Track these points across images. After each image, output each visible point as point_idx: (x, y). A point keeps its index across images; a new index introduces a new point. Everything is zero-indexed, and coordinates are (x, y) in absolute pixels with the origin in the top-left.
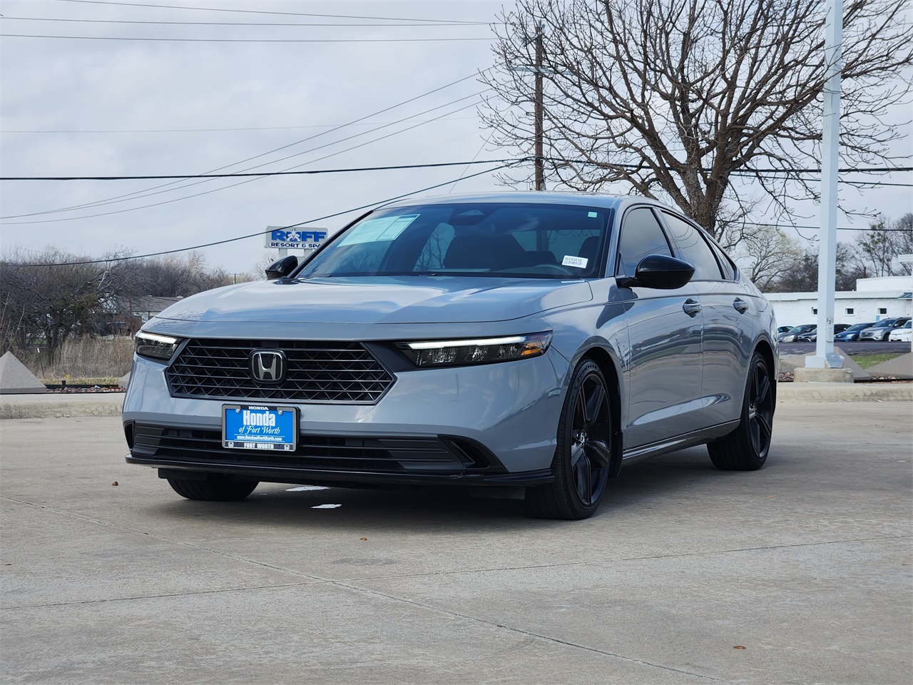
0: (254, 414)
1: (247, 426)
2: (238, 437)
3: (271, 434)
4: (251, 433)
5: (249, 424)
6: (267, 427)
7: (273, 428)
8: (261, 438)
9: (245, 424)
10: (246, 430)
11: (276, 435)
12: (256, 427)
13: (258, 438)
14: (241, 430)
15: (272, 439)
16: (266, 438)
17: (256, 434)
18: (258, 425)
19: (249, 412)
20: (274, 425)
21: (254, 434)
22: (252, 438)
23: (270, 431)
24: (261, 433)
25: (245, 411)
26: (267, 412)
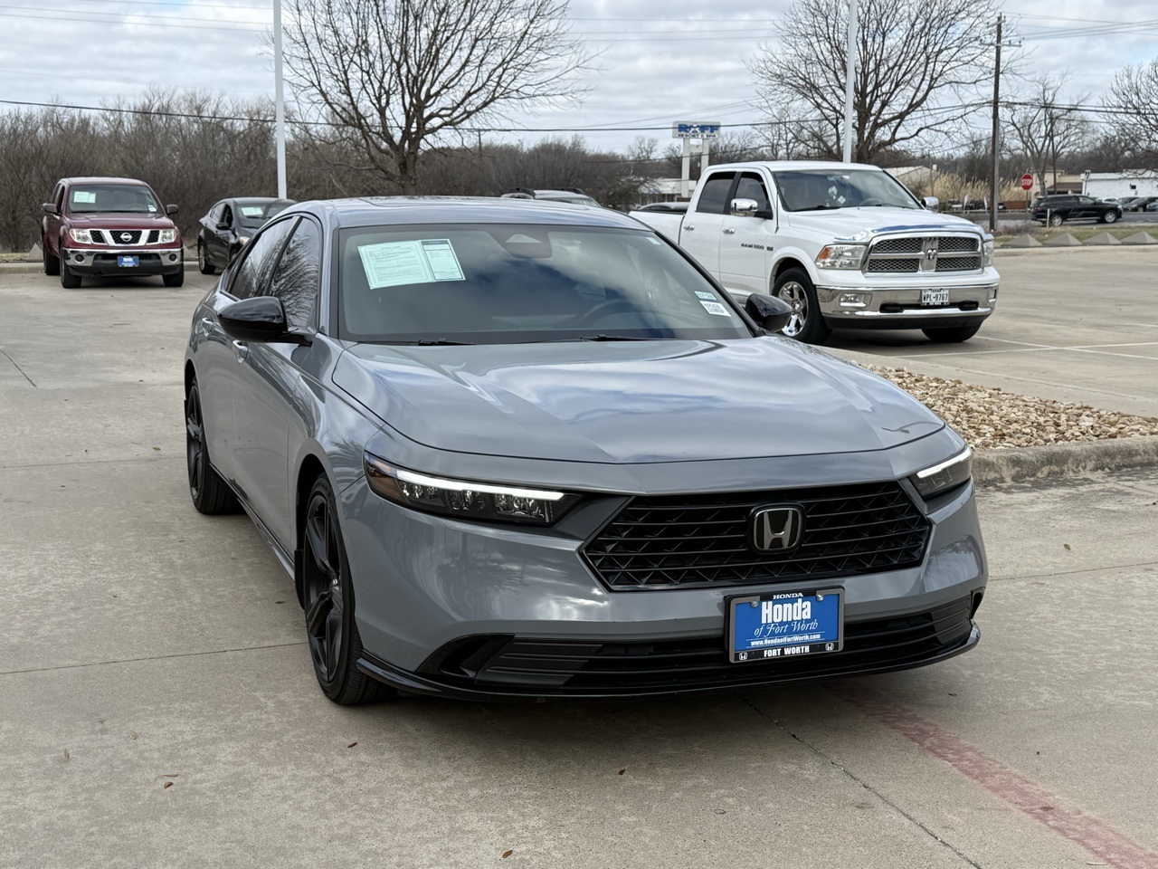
1: (767, 624)
4: (773, 635)
5: (770, 621)
6: (798, 621)
7: (807, 621)
8: (789, 640)
9: (764, 621)
10: (765, 631)
11: (812, 631)
12: (782, 623)
13: (785, 640)
14: (757, 632)
16: (796, 638)
17: (781, 635)
18: (785, 620)
19: (770, 603)
20: (809, 617)
23: (804, 627)
24: (790, 633)
25: (764, 604)
26: (800, 600)
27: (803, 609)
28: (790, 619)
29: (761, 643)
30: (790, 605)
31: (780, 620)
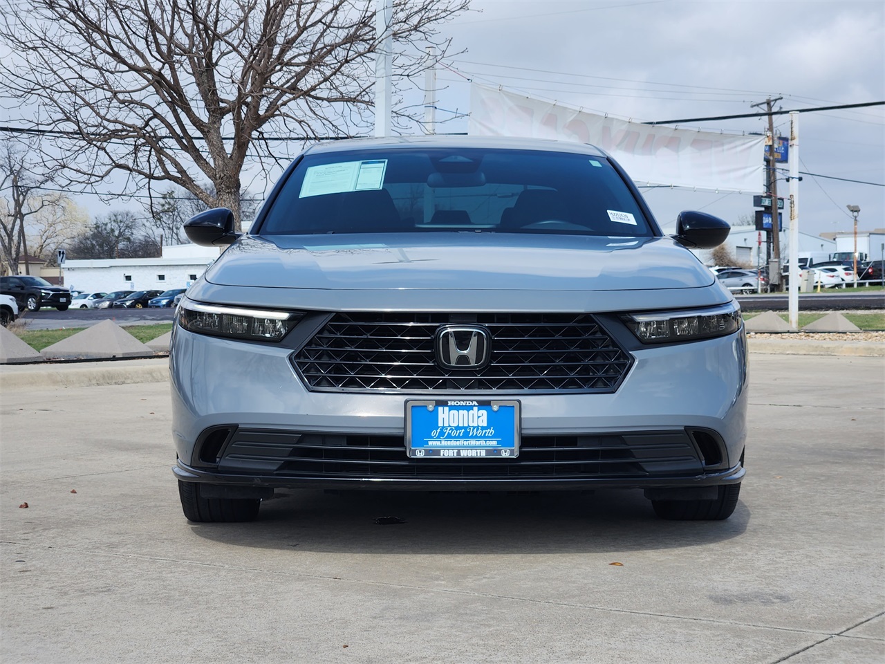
0: (456, 412)
1: (443, 427)
2: (430, 443)
3: (481, 437)
4: (449, 437)
5: (446, 425)
6: (474, 427)
7: (483, 428)
8: (466, 443)
9: (440, 424)
10: (442, 434)
13: (461, 442)
14: (434, 433)
15: (483, 442)
16: (473, 442)
17: (458, 438)
18: (461, 425)
19: (446, 409)
20: (485, 424)
21: (455, 437)
22: (453, 443)
25: (440, 409)
27: (479, 417)
28: (466, 425)
29: (438, 443)
30: (465, 412)
31: (456, 425)
